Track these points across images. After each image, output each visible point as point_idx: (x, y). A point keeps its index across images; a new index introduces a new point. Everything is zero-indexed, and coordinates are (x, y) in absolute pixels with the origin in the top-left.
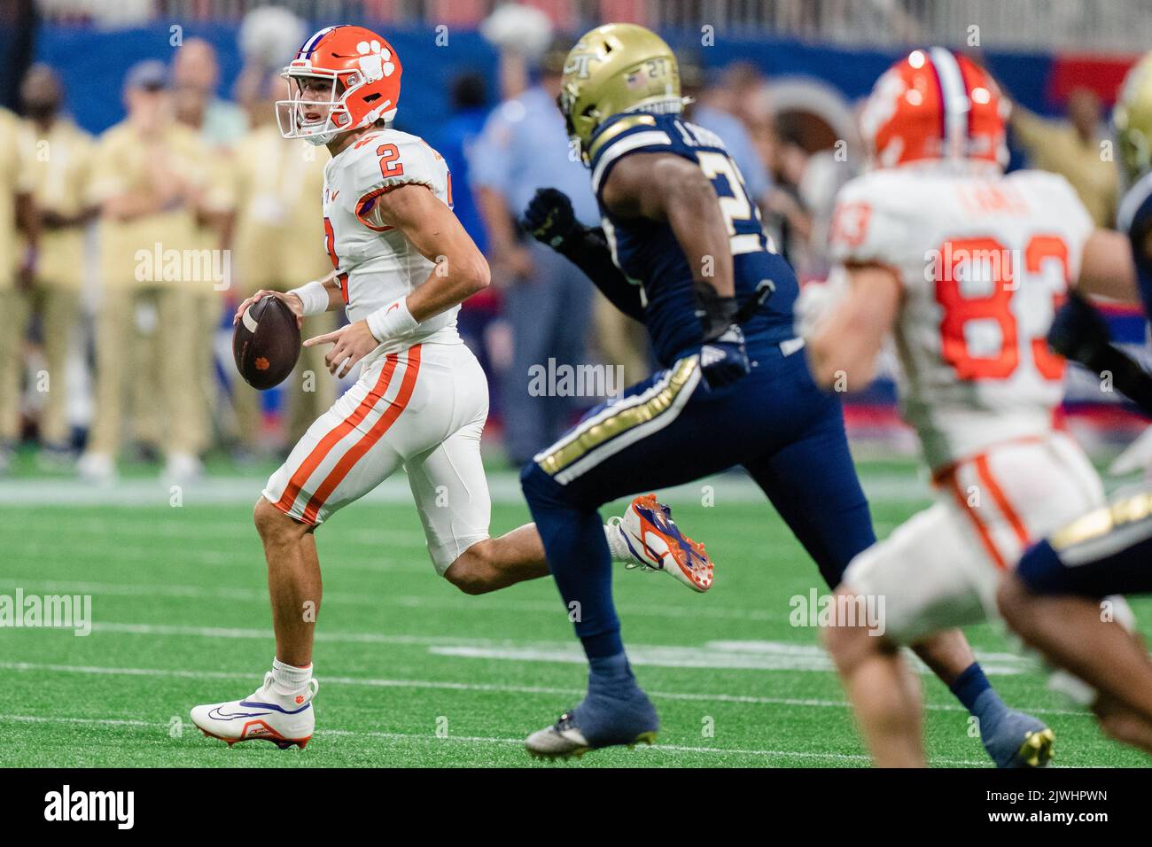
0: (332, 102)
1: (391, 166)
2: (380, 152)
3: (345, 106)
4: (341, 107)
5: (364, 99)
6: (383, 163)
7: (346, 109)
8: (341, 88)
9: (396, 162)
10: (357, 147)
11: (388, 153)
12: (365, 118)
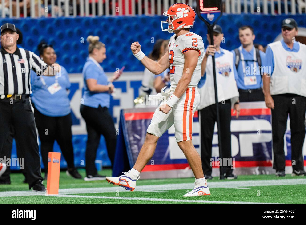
0: (169, 23)
1: (195, 44)
2: (193, 39)
3: (172, 24)
4: (171, 24)
5: (178, 22)
6: (193, 42)
7: (172, 25)
8: (171, 19)
9: (196, 43)
10: (187, 35)
11: (195, 40)
12: (178, 27)
